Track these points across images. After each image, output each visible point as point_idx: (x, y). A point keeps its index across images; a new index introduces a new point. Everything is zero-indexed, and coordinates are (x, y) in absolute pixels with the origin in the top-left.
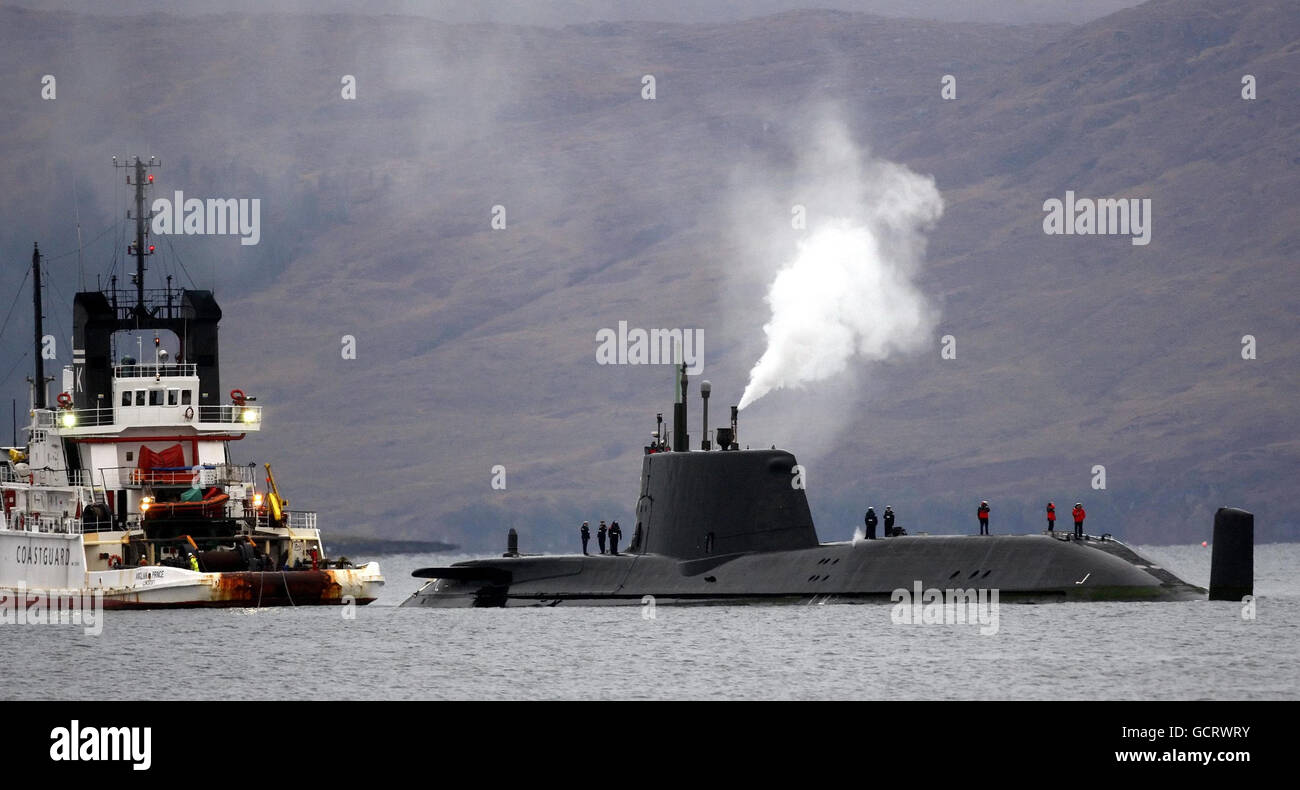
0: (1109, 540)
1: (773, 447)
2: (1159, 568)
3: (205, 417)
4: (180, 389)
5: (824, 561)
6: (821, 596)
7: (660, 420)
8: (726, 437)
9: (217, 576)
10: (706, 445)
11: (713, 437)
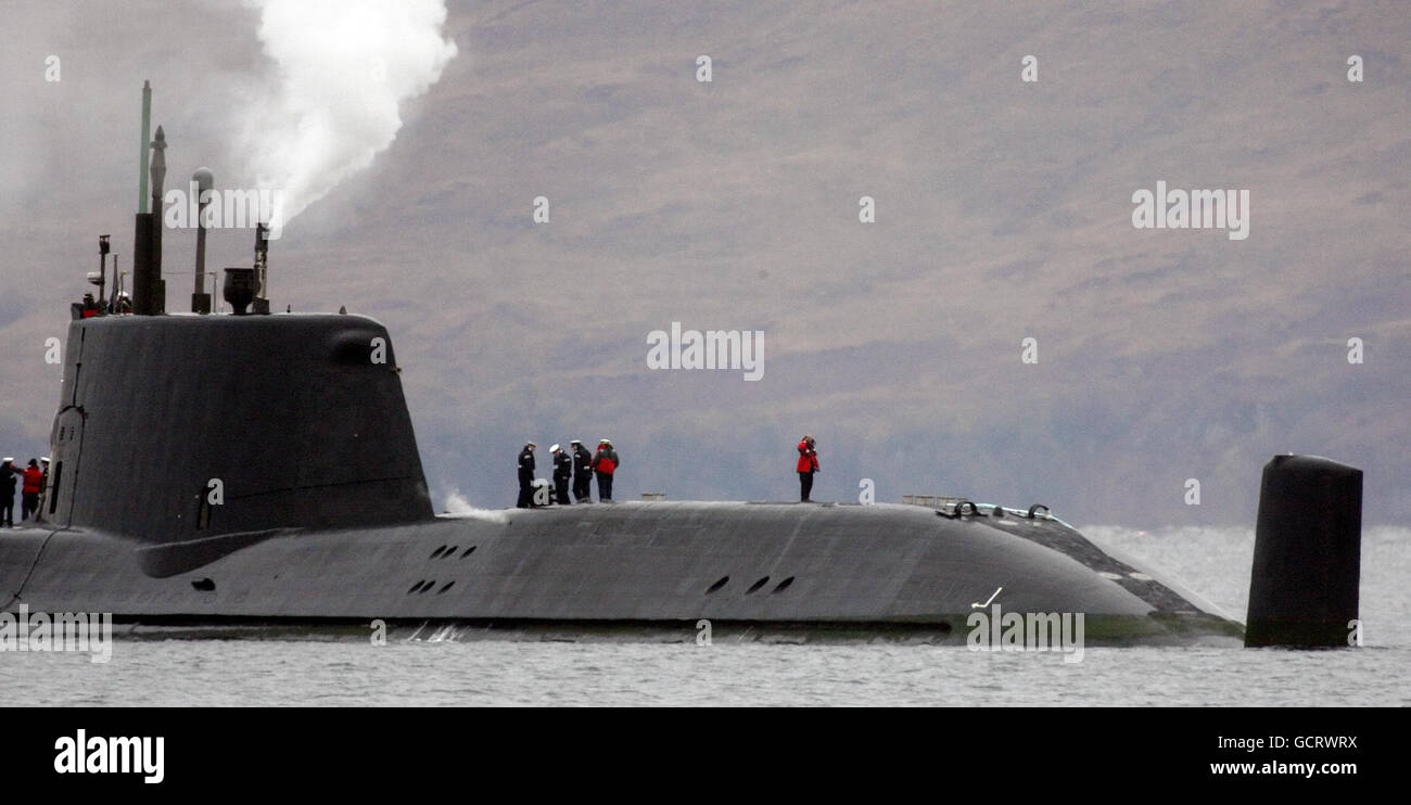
0: (1044, 519)
1: (343, 310)
2: (1149, 578)
5: (443, 551)
6: (435, 624)
7: (105, 248)
8: (243, 286)
10: (201, 302)
11: (215, 285)
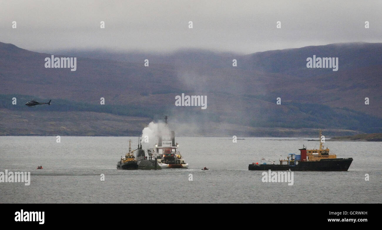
3: (173, 146)
4: (170, 142)
9: (169, 165)
